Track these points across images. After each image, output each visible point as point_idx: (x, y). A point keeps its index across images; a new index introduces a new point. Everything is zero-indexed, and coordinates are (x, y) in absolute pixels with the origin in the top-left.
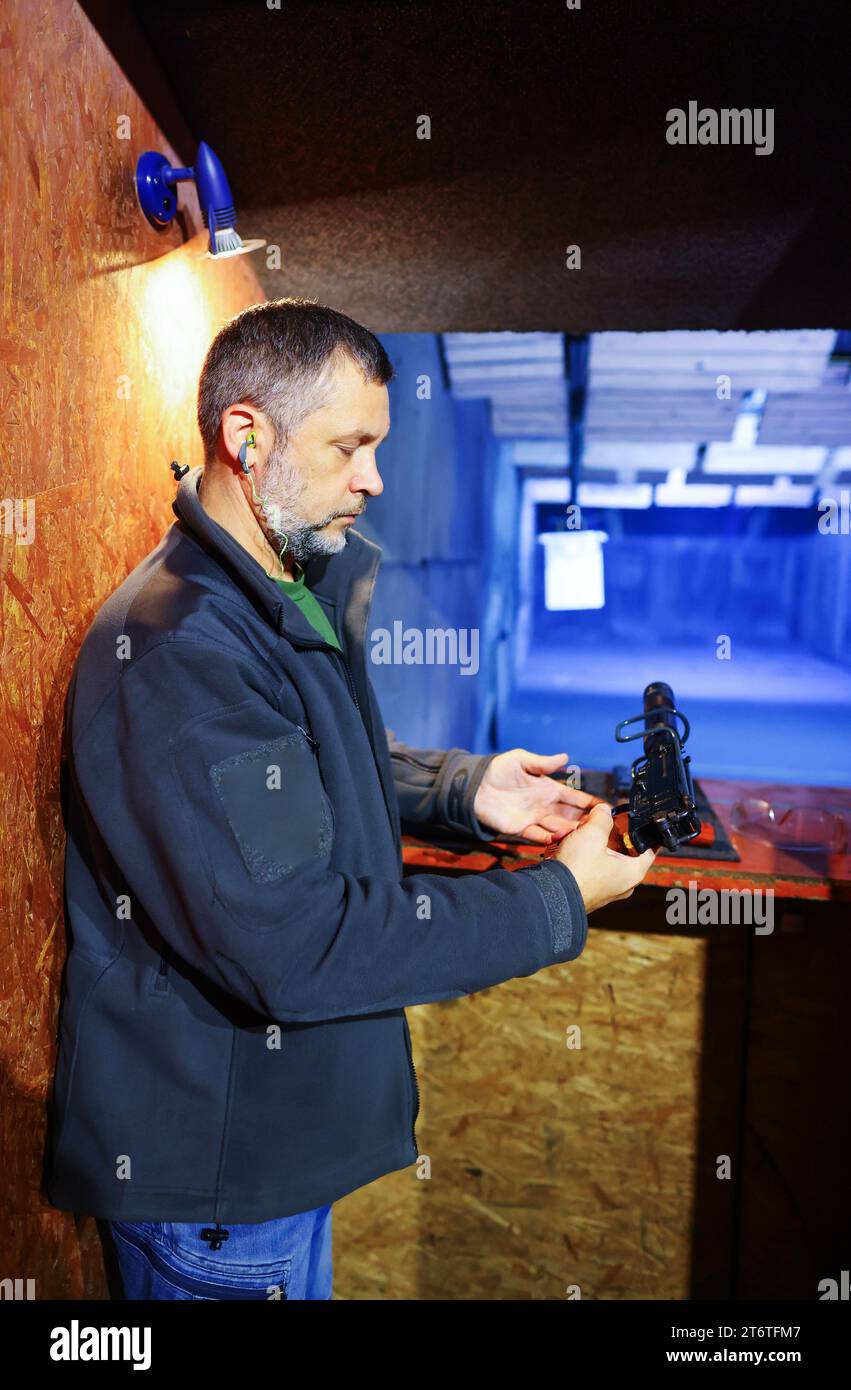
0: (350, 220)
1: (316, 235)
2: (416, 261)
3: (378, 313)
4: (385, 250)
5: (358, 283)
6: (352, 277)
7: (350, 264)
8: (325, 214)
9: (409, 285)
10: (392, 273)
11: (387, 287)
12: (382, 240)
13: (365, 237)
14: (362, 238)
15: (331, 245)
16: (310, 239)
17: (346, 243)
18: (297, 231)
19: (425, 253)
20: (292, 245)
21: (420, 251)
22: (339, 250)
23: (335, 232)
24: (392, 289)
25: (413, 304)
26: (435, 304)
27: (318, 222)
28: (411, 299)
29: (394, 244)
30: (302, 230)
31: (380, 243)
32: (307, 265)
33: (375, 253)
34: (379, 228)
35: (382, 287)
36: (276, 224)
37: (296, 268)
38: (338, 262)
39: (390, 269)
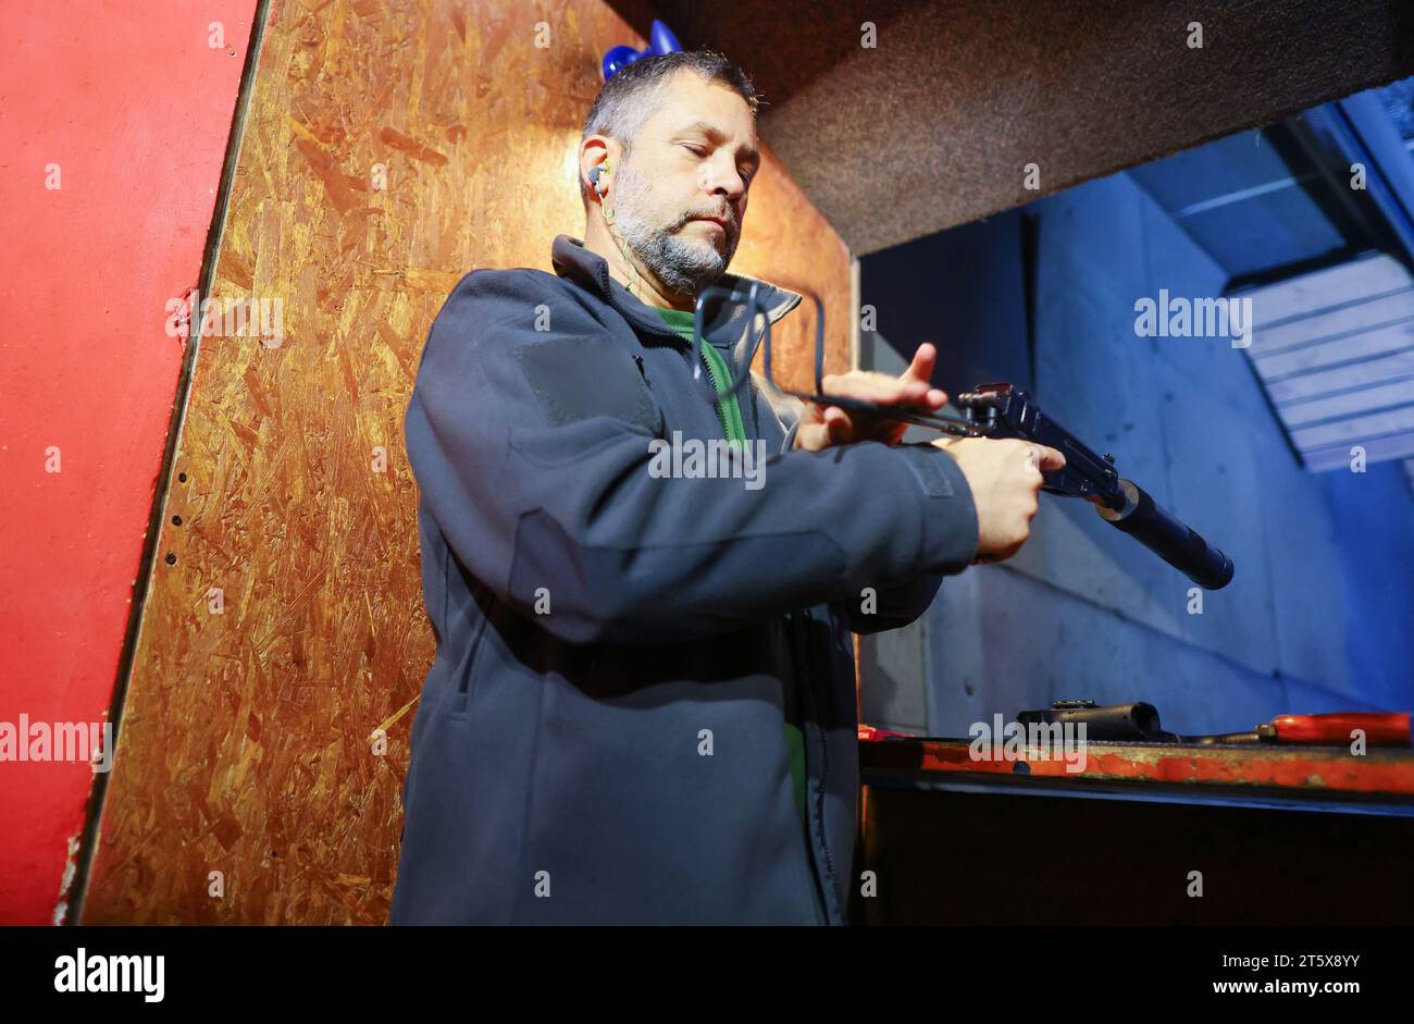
0: (857, 90)
1: (833, 121)
2: (941, 116)
3: (935, 199)
4: (904, 114)
5: (897, 166)
6: (887, 159)
7: (878, 145)
8: (831, 92)
9: (949, 151)
10: (924, 140)
11: (928, 162)
12: (896, 102)
13: (879, 105)
14: (876, 106)
15: (852, 128)
16: (831, 128)
17: (864, 121)
18: (816, 124)
19: (947, 104)
20: (818, 142)
21: (939, 102)
22: (861, 130)
23: (848, 110)
24: (934, 162)
25: (965, 175)
26: (988, 166)
27: (830, 103)
28: (961, 170)
29: (911, 102)
30: (820, 121)
31: (896, 106)
32: (839, 160)
33: (896, 121)
34: (886, 88)
35: (923, 162)
36: (794, 122)
37: (832, 168)
38: (867, 145)
39: (921, 136)
